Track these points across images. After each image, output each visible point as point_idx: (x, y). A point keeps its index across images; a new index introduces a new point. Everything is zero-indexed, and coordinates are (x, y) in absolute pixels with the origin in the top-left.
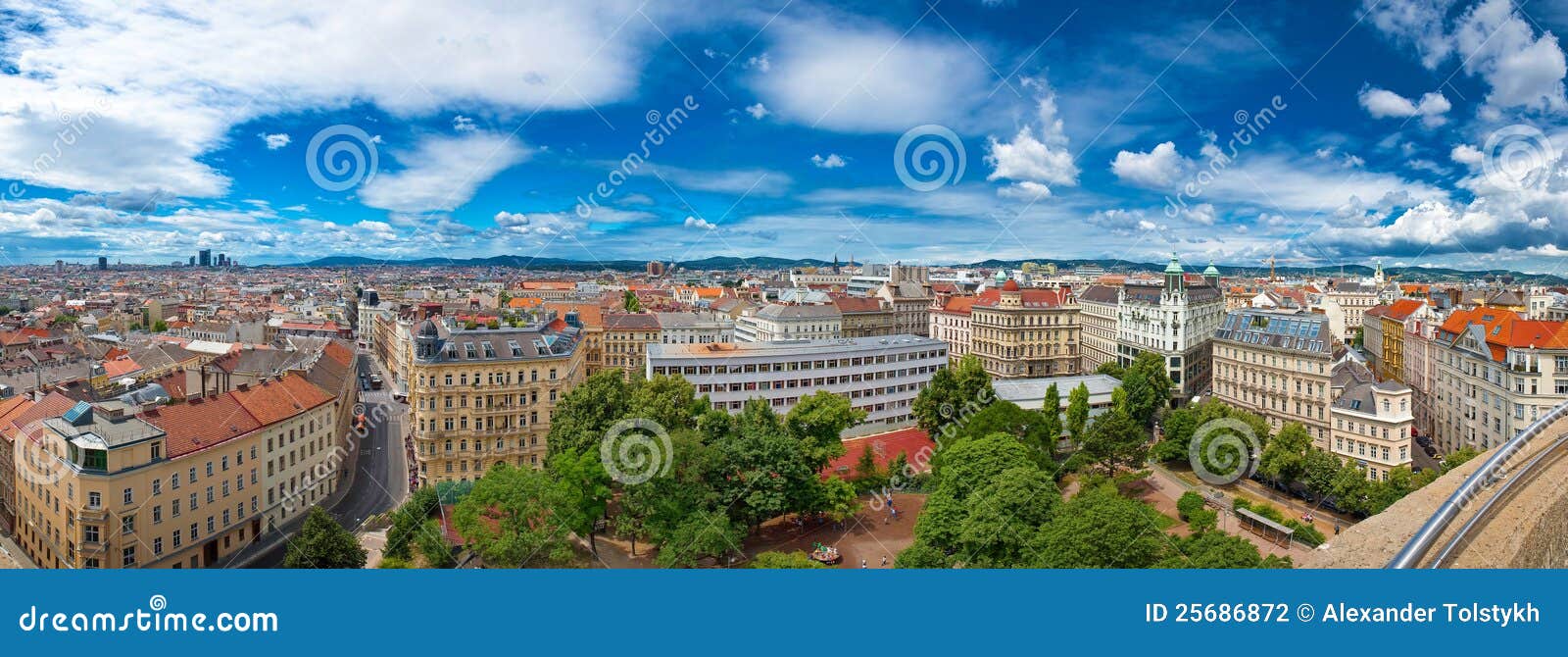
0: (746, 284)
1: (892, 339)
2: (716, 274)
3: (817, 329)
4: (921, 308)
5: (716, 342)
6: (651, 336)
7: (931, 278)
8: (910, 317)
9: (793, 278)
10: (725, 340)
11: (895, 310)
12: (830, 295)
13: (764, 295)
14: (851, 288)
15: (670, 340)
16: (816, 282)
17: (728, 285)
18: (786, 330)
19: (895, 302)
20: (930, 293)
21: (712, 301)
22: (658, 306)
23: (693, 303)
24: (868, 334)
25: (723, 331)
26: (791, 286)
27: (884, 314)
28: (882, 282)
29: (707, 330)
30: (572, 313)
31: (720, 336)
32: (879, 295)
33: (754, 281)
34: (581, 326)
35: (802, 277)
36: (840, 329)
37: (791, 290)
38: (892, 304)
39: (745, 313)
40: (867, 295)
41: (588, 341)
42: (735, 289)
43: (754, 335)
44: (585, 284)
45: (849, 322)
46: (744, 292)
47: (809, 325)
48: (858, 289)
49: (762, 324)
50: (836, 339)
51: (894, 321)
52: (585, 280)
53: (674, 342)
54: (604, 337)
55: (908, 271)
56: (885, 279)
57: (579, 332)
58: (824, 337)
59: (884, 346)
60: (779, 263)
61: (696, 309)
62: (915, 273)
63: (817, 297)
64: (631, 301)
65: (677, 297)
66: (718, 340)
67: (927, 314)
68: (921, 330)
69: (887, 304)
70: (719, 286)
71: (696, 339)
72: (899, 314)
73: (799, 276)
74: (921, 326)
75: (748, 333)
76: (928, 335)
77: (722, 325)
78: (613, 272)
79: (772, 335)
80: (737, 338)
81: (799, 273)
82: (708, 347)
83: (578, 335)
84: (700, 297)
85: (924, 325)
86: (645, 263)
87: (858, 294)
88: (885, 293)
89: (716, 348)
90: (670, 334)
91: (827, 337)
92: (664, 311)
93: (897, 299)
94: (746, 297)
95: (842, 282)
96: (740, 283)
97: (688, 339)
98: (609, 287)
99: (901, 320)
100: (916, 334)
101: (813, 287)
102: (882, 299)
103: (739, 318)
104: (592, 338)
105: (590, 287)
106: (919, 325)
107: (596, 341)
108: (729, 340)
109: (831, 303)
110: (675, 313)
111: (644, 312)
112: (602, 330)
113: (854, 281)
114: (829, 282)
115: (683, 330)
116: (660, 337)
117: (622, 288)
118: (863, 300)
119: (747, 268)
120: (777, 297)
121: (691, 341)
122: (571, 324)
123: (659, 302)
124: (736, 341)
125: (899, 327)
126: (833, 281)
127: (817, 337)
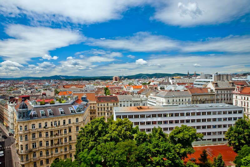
0: (152, 84)
1: (214, 105)
2: (140, 80)
3: (181, 100)
4: (229, 92)
5: (140, 106)
6: (115, 104)
7: (233, 79)
8: (223, 96)
9: (171, 81)
10: (144, 105)
11: (216, 93)
12: (186, 87)
13: (159, 88)
14: (195, 84)
15: (122, 105)
16: (180, 82)
17: (144, 84)
18: (168, 101)
19: (216, 89)
20: (233, 85)
21: (138, 90)
22: (118, 93)
23: (131, 91)
24: (203, 103)
25: (143, 102)
26: (170, 84)
27: (210, 95)
28: (209, 81)
29: (137, 101)
30: (84, 96)
31: (142, 104)
32: (208, 87)
33: (155, 83)
34: (88, 101)
35: (174, 81)
36: (191, 100)
37: (170, 86)
38: (214, 91)
39: (151, 94)
40: (202, 87)
41: (91, 107)
42: (147, 86)
43: (155, 103)
44: (89, 86)
45: (195, 97)
46: (151, 87)
47: (178, 99)
48: (199, 84)
49: (158, 99)
50: (189, 105)
51: (215, 97)
52: (89, 84)
53: (124, 106)
54: (97, 105)
55: (221, 77)
56: (211, 80)
57: (87, 103)
58: (184, 104)
59: (211, 108)
60: (164, 75)
61: (132, 93)
62: (225, 77)
63: (181, 88)
64: (107, 91)
65: (125, 89)
66: (141, 105)
67: (231, 94)
68: (229, 101)
69: (212, 90)
70: (141, 85)
71: (133, 105)
72: (218, 95)
73: (173, 80)
74: (229, 100)
75: (153, 102)
76: (232, 104)
77: (143, 99)
78: (100, 81)
79: (163, 103)
80: (149, 104)
81: (173, 79)
82: (138, 108)
83: (87, 105)
84: (134, 89)
85: (230, 99)
86: (112, 77)
87: (199, 86)
88: (211, 86)
89: (141, 108)
90: (122, 103)
91: (186, 104)
92: (120, 95)
93: (216, 88)
94: (151, 88)
95: (191, 82)
96: (149, 83)
97: (129, 105)
98: (98, 86)
99: (219, 97)
100: (226, 103)
101: (179, 84)
102: (210, 88)
103: (149, 97)
104: (92, 106)
105: (91, 86)
106: (227, 99)
107: (94, 107)
108: (145, 105)
109: (187, 90)
110: (124, 95)
111: (112, 95)
112: (96, 102)
113: (196, 81)
114: (186, 82)
115: (127, 102)
116: (119, 104)
117: (103, 87)
118: (201, 89)
119: (152, 78)
120: (164, 88)
121: (131, 105)
122: (84, 101)
123: (118, 92)
124: (148, 105)
125: (218, 100)
126: (187, 82)
127: (181, 104)
